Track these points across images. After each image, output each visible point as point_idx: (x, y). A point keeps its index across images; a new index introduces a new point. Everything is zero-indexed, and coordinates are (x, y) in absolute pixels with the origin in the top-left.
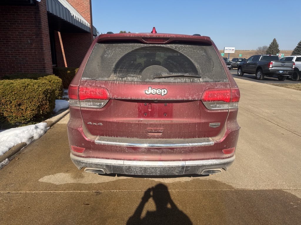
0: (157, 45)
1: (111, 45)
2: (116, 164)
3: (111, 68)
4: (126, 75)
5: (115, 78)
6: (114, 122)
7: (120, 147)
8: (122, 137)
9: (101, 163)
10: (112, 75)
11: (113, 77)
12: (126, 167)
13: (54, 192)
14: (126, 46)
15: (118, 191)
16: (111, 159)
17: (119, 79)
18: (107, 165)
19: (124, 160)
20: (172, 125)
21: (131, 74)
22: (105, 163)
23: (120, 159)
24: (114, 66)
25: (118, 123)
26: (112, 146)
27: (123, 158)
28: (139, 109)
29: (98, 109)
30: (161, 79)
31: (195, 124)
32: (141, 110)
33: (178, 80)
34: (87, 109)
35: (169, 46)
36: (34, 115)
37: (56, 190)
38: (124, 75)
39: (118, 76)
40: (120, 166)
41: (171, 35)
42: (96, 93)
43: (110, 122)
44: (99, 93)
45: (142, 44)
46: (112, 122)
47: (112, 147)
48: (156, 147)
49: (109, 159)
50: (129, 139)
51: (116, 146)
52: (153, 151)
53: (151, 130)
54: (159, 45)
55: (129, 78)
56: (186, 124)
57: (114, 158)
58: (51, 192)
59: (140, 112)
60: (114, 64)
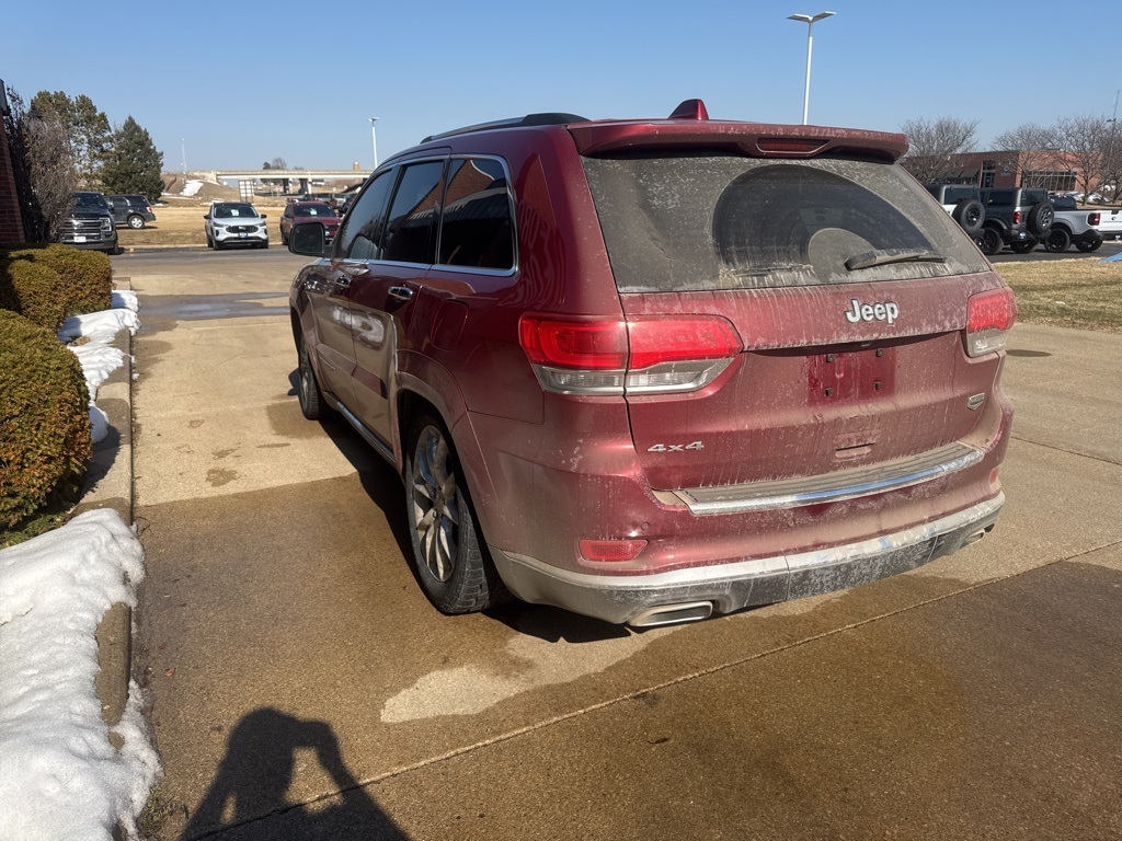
0: (787, 162)
1: (646, 162)
2: (765, 571)
3: (705, 246)
4: (767, 266)
5: (738, 280)
6: (742, 433)
7: (774, 512)
8: (758, 478)
9: (716, 579)
10: (723, 269)
11: (729, 276)
12: (796, 574)
13: (498, 738)
14: (701, 167)
15: (697, 674)
16: (747, 559)
17: (753, 282)
18: (739, 583)
19: (786, 552)
20: (899, 414)
21: (780, 260)
22: (731, 578)
23: (775, 554)
24: (710, 239)
25: (755, 435)
26: (746, 515)
27: (782, 549)
28: (811, 377)
29: (691, 395)
30: (867, 271)
31: (943, 403)
32: (816, 381)
33: (908, 272)
34: (653, 400)
35: (817, 163)
36: (54, 484)
37: (499, 733)
38: (761, 266)
39: (745, 272)
40: (778, 577)
41: (837, 131)
42: (695, 336)
43: (729, 434)
44: (704, 335)
45: (746, 160)
46: (737, 432)
47: (748, 517)
48: (872, 493)
49: (738, 559)
50: (778, 482)
51: (761, 513)
52: (862, 506)
53: (849, 439)
54: (794, 162)
55: (781, 275)
56: (927, 408)
57: (756, 553)
58: (487, 742)
59: (813, 383)
60: (708, 230)
